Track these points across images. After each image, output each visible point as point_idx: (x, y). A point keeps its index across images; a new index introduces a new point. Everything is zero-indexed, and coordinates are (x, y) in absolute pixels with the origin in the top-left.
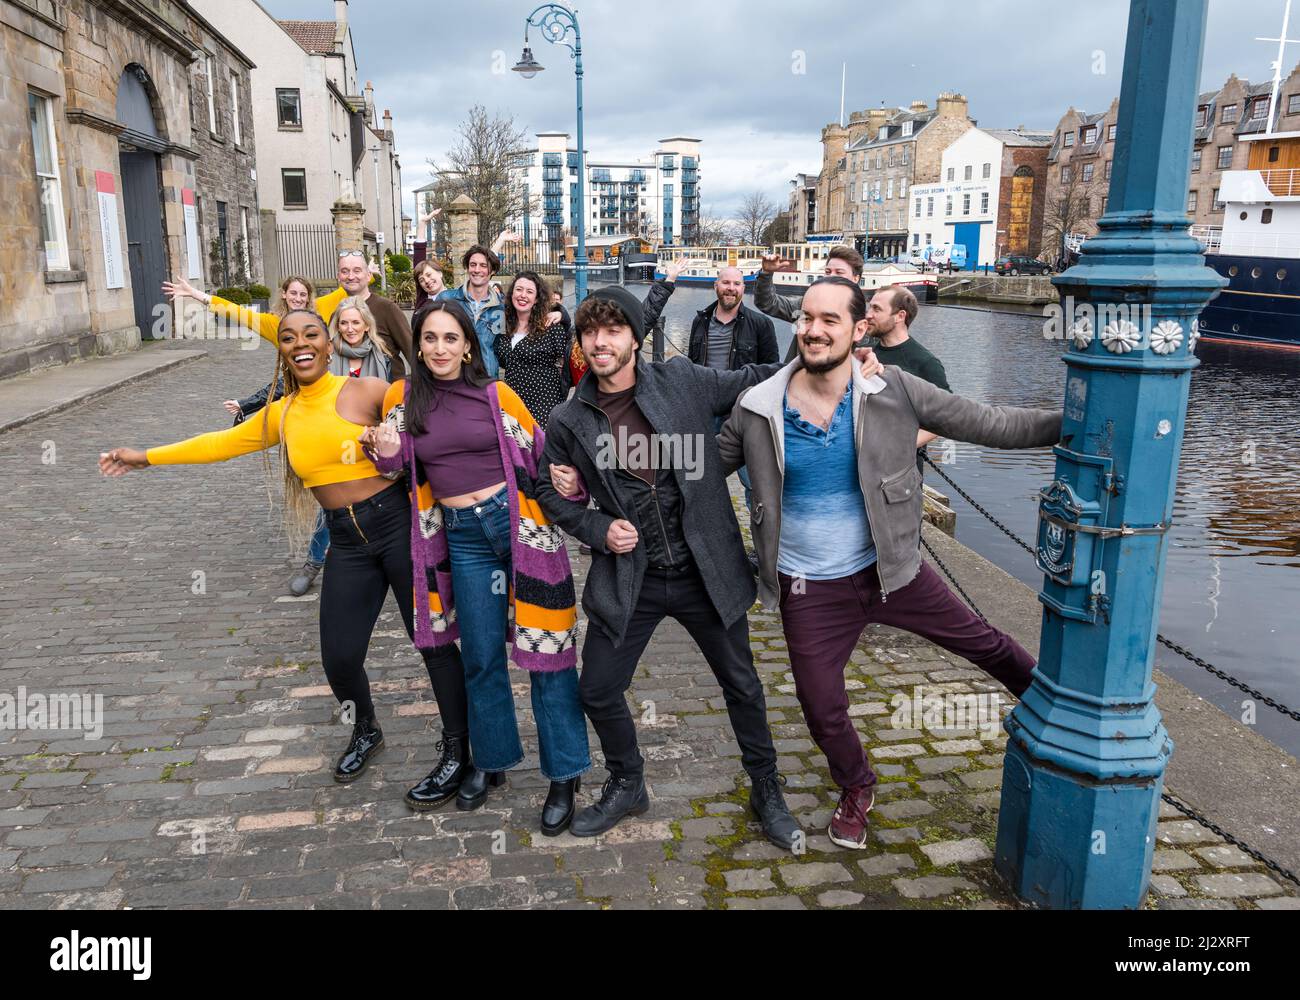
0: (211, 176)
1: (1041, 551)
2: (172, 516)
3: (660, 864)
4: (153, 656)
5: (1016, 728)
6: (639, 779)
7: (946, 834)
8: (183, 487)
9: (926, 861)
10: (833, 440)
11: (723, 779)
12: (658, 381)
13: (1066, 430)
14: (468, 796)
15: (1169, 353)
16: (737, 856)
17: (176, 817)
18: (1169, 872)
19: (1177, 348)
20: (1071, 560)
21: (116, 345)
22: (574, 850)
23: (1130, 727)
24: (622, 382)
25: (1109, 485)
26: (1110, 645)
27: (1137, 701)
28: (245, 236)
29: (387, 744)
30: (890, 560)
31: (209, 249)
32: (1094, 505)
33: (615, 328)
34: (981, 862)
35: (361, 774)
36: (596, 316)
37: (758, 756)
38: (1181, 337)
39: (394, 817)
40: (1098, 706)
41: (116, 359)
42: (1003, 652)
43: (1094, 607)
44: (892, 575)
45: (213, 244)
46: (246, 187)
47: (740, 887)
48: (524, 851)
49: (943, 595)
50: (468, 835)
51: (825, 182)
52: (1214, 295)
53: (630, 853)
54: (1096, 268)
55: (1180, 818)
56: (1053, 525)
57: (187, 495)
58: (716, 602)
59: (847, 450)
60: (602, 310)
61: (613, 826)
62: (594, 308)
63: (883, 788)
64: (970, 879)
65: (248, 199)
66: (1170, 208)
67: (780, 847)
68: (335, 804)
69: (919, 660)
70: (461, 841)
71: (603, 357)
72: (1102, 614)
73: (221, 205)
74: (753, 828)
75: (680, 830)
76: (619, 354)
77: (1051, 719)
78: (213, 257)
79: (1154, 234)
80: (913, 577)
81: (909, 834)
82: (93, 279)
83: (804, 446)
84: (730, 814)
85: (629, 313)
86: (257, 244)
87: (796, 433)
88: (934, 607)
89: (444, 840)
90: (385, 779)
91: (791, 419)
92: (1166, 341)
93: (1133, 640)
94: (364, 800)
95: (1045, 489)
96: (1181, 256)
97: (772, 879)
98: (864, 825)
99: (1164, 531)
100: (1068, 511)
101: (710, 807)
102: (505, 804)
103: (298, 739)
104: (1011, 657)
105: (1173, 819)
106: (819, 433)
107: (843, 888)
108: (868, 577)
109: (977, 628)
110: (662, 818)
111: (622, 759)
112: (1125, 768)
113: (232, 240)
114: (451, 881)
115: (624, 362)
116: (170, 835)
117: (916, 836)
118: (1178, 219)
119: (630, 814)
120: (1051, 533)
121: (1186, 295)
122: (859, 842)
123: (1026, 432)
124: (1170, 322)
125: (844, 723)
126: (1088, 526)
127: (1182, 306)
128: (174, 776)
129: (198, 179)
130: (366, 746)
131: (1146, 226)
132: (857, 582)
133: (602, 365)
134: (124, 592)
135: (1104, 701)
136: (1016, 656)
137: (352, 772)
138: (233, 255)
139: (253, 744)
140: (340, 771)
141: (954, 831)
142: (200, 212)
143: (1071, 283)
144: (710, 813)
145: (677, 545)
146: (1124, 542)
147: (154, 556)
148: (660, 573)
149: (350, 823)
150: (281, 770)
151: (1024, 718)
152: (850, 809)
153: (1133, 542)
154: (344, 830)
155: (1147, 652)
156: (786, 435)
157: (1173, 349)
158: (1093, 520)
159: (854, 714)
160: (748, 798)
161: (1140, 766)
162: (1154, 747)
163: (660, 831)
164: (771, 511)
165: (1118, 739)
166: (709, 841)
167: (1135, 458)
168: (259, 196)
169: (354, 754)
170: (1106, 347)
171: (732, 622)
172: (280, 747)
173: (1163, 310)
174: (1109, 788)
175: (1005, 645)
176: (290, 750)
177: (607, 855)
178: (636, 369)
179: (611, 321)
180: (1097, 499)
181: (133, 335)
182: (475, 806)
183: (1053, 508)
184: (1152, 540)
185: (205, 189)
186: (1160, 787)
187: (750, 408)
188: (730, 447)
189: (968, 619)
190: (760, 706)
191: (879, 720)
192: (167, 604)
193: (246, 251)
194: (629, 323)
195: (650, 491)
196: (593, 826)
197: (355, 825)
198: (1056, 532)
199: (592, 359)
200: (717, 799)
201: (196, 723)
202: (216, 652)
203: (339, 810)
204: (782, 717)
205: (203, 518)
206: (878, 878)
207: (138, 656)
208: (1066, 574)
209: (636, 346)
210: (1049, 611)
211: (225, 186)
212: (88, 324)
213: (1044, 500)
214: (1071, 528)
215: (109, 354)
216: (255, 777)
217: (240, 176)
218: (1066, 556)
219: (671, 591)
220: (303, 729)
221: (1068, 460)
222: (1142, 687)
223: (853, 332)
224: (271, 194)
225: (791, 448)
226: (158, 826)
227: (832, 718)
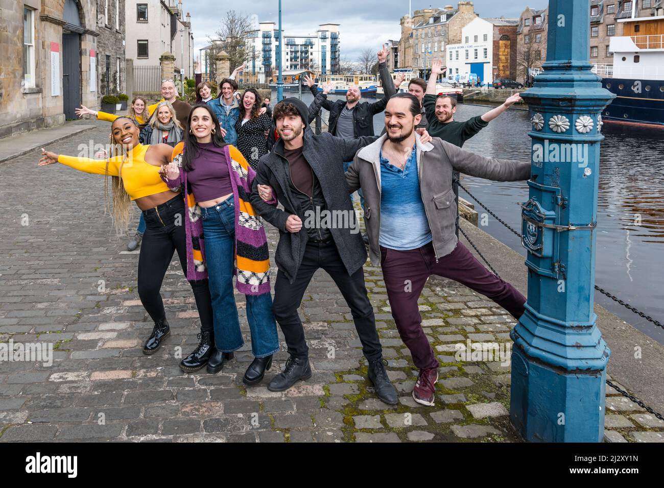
0: (104, 44)
1: (524, 237)
2: (72, 208)
3: (318, 410)
4: (56, 281)
5: (517, 338)
6: (306, 359)
7: (481, 399)
8: (79, 193)
9: (470, 415)
10: (406, 175)
11: (352, 361)
12: (315, 144)
13: (533, 172)
14: (213, 366)
15: (587, 133)
16: (361, 407)
17: (59, 371)
18: (616, 429)
19: (591, 130)
20: (541, 243)
21: (54, 123)
22: (270, 399)
23: (583, 339)
24: (296, 144)
25: (560, 202)
26: (568, 291)
27: (586, 324)
28: (118, 71)
29: (172, 334)
30: (440, 240)
31: (101, 77)
32: (552, 213)
33: (293, 117)
34: (502, 417)
35: (157, 350)
36: (284, 111)
37: (371, 349)
38: (592, 124)
39: (173, 376)
40: (564, 327)
41: (52, 129)
42: (507, 293)
43: (557, 269)
44: (442, 248)
45: (103, 75)
46: (120, 48)
47: (362, 426)
48: (243, 399)
49: (471, 260)
50: (212, 388)
51: (403, 44)
52: (609, 103)
53: (301, 402)
54: (543, 89)
55: (619, 395)
56: (530, 224)
57: (80, 197)
58: (344, 261)
59: (414, 180)
60: (286, 108)
61: (291, 386)
62: (282, 107)
63: (443, 370)
64: (496, 427)
65: (121, 54)
66: (581, 59)
67: (385, 403)
68: (143, 367)
69: (461, 295)
70: (209, 391)
71: (287, 131)
72: (562, 274)
73: (108, 57)
74: (370, 390)
75: (329, 390)
76: (295, 129)
78: (102, 81)
79: (572, 72)
80: (453, 249)
81: (459, 398)
82: (45, 91)
83: (392, 178)
84: (357, 381)
85: (300, 109)
86: (124, 75)
87: (387, 171)
88: (466, 266)
89: (199, 390)
90: (169, 354)
91: (384, 163)
92: (585, 126)
93: (580, 289)
94: (158, 365)
95: (524, 203)
96: (589, 83)
97: (381, 422)
98: (433, 392)
99: (593, 228)
100: (538, 216)
101: (345, 377)
102: (233, 370)
103: (126, 329)
104: (511, 296)
105: (615, 395)
106: (399, 171)
107: (422, 430)
108: (428, 249)
109: (490, 278)
110: (319, 382)
111: (296, 347)
112: (583, 364)
113: (112, 73)
114: (202, 415)
115: (297, 134)
116: (55, 381)
117: (463, 399)
118: (585, 64)
119: (301, 379)
120: (529, 228)
121: (593, 103)
122: (430, 402)
123: (511, 173)
124: (586, 117)
125: (419, 331)
126: (550, 224)
127: (592, 108)
128: (60, 348)
129: (98, 45)
130: (160, 334)
131: (569, 68)
132: (423, 251)
133: (286, 135)
134: (45, 247)
135: (567, 324)
136: (514, 295)
137: (152, 349)
138: (112, 80)
139: (102, 331)
140: (146, 348)
141: (486, 398)
142: (98, 60)
143: (530, 96)
144: (346, 380)
146: (570, 234)
147: (61, 228)
148: (315, 244)
149: (150, 378)
150: (116, 346)
151: (521, 332)
152: (425, 383)
153: (575, 233)
154: (147, 382)
155: (589, 296)
156: (381, 171)
157: (588, 130)
158: (552, 221)
159: (426, 325)
160: (366, 372)
161: (591, 363)
162: (599, 352)
163: (317, 390)
164: (375, 211)
165: (577, 347)
166: (345, 397)
167: (573, 188)
168: (126, 53)
169: (154, 338)
170: (552, 129)
171: (353, 272)
172: (116, 333)
173: (581, 110)
174: (574, 376)
175: (507, 289)
176: (122, 335)
177: (288, 403)
178: (303, 138)
179: (291, 113)
180: (553, 209)
181: (62, 118)
182: (217, 371)
183: (529, 214)
184: (587, 233)
185: (101, 49)
186: (605, 376)
187: (362, 158)
188: (352, 178)
189: (485, 274)
190: (372, 320)
191: (440, 329)
192: (65, 254)
193: (118, 78)
194: (300, 114)
195: (310, 200)
196: (280, 386)
197: (152, 379)
198: (532, 227)
199: (281, 132)
200: (350, 373)
201: (74, 318)
202: (88, 280)
203: (145, 370)
204: (385, 326)
205: (87, 209)
206: (441, 424)
207: (49, 281)
208: (539, 251)
209: (303, 126)
210: (531, 271)
211: (110, 48)
212: (41, 112)
213: (524, 210)
214: (540, 225)
215: (50, 127)
216: (102, 349)
217: (118, 43)
218: (538, 241)
219: (321, 254)
220: (129, 323)
221: (536, 189)
222: (588, 317)
223: (413, 121)
224: (131, 51)
225: (385, 179)
226: (50, 375)
227: (412, 328)
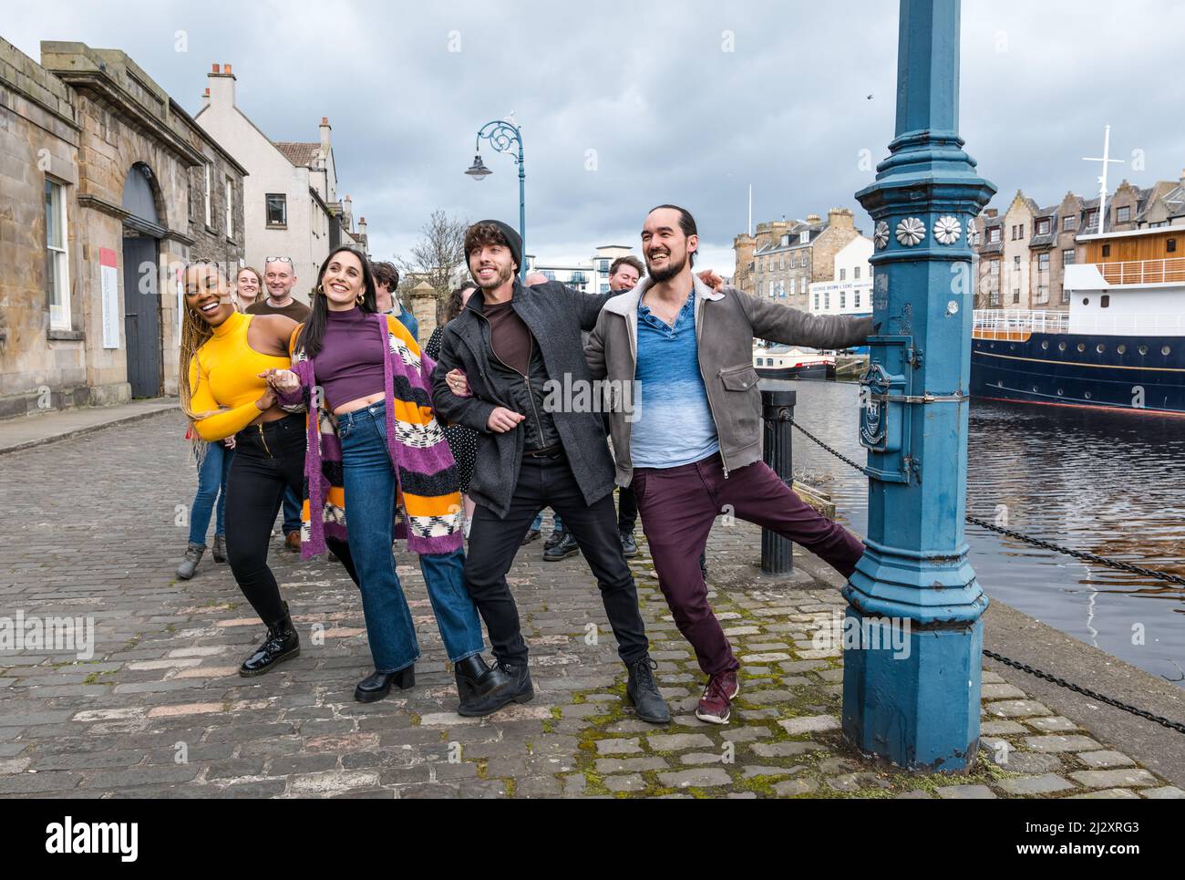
1: (863, 429)
3: (538, 736)
5: (851, 592)
6: (524, 666)
7: (803, 713)
9: (783, 730)
10: (677, 334)
11: (604, 677)
12: (533, 294)
15: (951, 243)
16: (610, 730)
18: (1001, 736)
19: (957, 240)
20: (885, 428)
21: (108, 398)
22: (459, 726)
23: (947, 577)
24: (503, 295)
25: (911, 359)
26: (923, 501)
27: (950, 553)
30: (731, 442)
32: (901, 377)
33: (497, 247)
34: (833, 731)
37: (632, 643)
38: (959, 230)
39: (297, 706)
40: (917, 559)
41: (106, 409)
43: (907, 468)
44: (733, 455)
47: (609, 751)
48: (414, 729)
56: (870, 403)
58: (580, 481)
59: (690, 343)
60: (484, 231)
63: (749, 682)
64: (822, 743)
66: (943, 127)
68: (243, 698)
70: (356, 722)
71: (487, 272)
72: (914, 475)
74: (627, 711)
75: (560, 712)
76: (500, 268)
77: (878, 576)
79: (931, 147)
81: (769, 713)
82: (91, 339)
83: (652, 338)
84: (608, 701)
87: (647, 328)
88: (771, 491)
92: (948, 233)
93: (942, 498)
96: (954, 163)
97: (640, 745)
98: (727, 703)
99: (961, 398)
101: (590, 696)
102: (401, 696)
104: (843, 541)
106: (665, 328)
107: (704, 751)
110: (544, 704)
111: (506, 643)
112: (943, 613)
114: (341, 749)
115: (505, 277)
117: (775, 712)
118: (950, 136)
119: (515, 701)
120: (869, 410)
121: (959, 192)
122: (722, 717)
123: (842, 331)
124: (949, 218)
125: (705, 608)
126: (895, 394)
127: (955, 203)
128: (96, 681)
130: (276, 648)
131: (925, 141)
132: (703, 471)
133: (486, 278)
135: (922, 554)
137: (259, 668)
140: (245, 667)
141: (810, 711)
143: (869, 191)
144: (590, 701)
145: (549, 431)
146: (927, 409)
148: (534, 461)
149: (256, 710)
151: (857, 582)
152: (716, 692)
153: (935, 407)
155: (956, 508)
156: (639, 330)
157: (954, 240)
158: (899, 390)
160: (624, 690)
161: (956, 612)
165: (937, 588)
166: (586, 720)
167: (930, 334)
170: (900, 242)
171: (594, 501)
173: (942, 206)
174: (931, 633)
177: (490, 730)
180: (902, 372)
183: (869, 388)
184: (952, 407)
187: (611, 311)
189: (801, 505)
190: (631, 594)
195: (524, 381)
196: (480, 708)
198: (873, 408)
199: (478, 275)
200: (598, 691)
201: (126, 645)
202: (156, 598)
208: (882, 443)
209: (514, 267)
210: (872, 482)
213: (863, 384)
214: (883, 400)
218: (881, 428)
219: (545, 477)
220: (224, 648)
222: (954, 541)
223: (686, 244)
225: (642, 340)
226: (75, 714)
227: (693, 603)
